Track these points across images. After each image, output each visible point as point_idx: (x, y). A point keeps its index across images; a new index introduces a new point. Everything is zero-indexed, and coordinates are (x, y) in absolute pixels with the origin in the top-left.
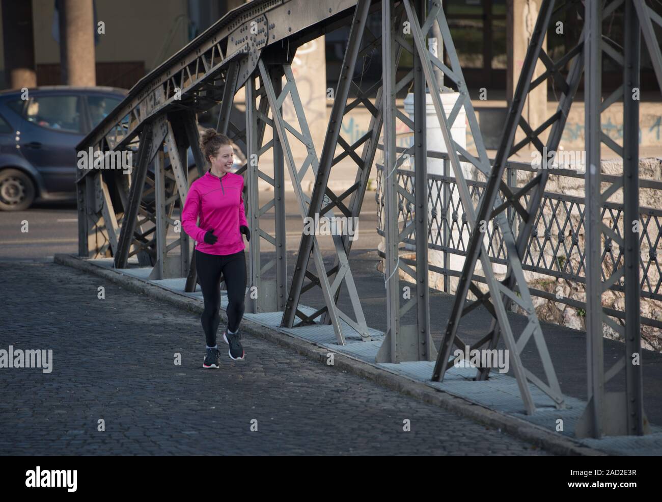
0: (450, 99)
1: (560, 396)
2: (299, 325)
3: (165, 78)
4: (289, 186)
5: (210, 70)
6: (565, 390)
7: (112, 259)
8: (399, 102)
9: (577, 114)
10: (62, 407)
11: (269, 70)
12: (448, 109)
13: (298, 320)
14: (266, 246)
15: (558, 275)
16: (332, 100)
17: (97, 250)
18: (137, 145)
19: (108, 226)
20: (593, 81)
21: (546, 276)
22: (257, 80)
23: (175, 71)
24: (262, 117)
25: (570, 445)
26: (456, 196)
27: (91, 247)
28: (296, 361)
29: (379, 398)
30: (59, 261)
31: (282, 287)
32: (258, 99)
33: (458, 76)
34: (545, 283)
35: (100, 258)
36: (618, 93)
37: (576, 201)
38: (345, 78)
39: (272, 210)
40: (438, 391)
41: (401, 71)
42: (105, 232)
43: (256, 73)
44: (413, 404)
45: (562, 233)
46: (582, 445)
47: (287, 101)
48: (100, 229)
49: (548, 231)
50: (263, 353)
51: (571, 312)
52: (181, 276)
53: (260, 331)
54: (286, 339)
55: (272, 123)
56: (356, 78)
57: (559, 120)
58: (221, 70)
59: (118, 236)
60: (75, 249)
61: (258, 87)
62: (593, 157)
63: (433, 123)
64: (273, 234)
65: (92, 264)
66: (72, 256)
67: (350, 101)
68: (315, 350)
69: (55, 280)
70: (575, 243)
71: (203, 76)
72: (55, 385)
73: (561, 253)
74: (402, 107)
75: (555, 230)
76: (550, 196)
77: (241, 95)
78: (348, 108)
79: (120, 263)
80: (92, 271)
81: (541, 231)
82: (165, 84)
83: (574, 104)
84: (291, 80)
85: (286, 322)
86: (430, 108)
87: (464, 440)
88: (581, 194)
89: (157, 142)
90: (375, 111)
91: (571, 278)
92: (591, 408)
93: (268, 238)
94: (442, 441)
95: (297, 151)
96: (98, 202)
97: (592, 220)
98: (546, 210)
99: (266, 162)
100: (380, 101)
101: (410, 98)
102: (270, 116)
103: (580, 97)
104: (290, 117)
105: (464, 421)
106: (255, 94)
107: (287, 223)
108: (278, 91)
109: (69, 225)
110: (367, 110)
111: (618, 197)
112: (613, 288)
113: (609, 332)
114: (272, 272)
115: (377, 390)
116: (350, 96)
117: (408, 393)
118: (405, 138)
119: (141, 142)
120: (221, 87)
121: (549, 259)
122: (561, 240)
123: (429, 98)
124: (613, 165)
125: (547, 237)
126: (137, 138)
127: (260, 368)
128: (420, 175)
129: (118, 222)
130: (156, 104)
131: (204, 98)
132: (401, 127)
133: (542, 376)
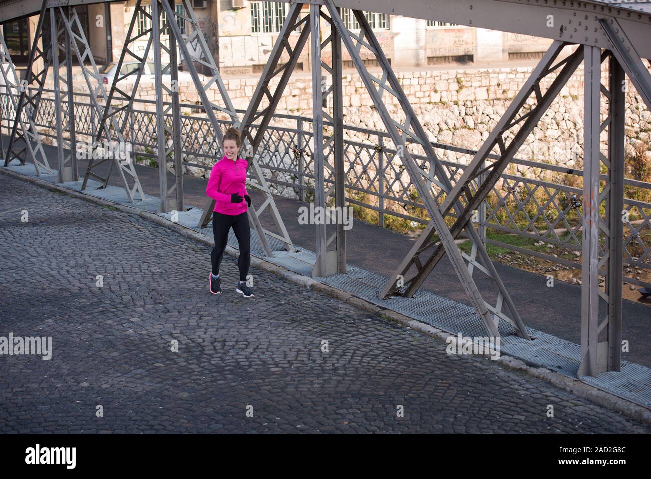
0: (6, 65)
1: (50, 170)
6: (51, 167)
9: (50, 70)
12: (5, 69)
15: (49, 127)
20: (56, 59)
21: (45, 128)
25: (53, 186)
33: (8, 57)
34: (45, 131)
36: (64, 62)
37: (52, 100)
40: (6, 170)
45: (49, 112)
46: (57, 186)
49: (44, 112)
51: (54, 140)
57: (44, 72)
62: (56, 84)
70: (54, 115)
73: (49, 120)
75: (46, 111)
76: (44, 99)
81: (42, 112)
83: (49, 67)
87: (16, 186)
88: (54, 98)
91: (53, 128)
92: (60, 173)
94: (8, 187)
97: (58, 109)
98: (44, 104)
103: (51, 64)
105: (15, 180)
111: (66, 99)
112: (66, 130)
113: (67, 147)
121: (45, 121)
122: (49, 115)
124: (64, 87)
125: (44, 114)
133: (43, 162)
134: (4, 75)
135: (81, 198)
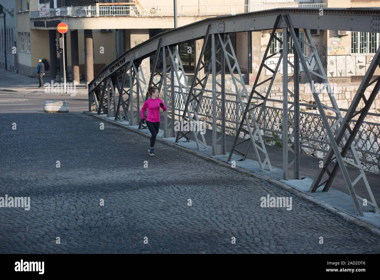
0: (180, 73)
1: (206, 146)
2: (143, 129)
3: (110, 68)
4: (140, 94)
5: (121, 65)
6: (207, 144)
7: (97, 112)
8: (167, 74)
9: (210, 77)
11: (135, 65)
12: (179, 75)
13: (142, 127)
14: (135, 109)
15: (207, 116)
16: (151, 73)
17: (93, 110)
18: (103, 84)
19: (96, 104)
20: (214, 69)
21: (204, 117)
22: (132, 68)
23: (112, 66)
24: (133, 77)
25: (208, 157)
26: (182, 97)
27: (92, 109)
28: (142, 137)
29: (162, 146)
30: (84, 113)
31: (139, 119)
32: (133, 73)
33: (182, 67)
34: (204, 118)
35: (94, 112)
36: (220, 72)
37: (210, 98)
38: (154, 68)
39: (136, 100)
40: (177, 145)
41: (168, 66)
42: (95, 106)
43: (132, 66)
44: (171, 148)
45: (207, 106)
46: (211, 157)
47: (140, 73)
48: (94, 105)
49: (204, 105)
50: (134, 136)
51: (210, 125)
52: (114, 117)
53: (133, 130)
54: (139, 132)
55: (136, 79)
56: (157, 68)
57: (206, 78)
58: (124, 65)
59: (98, 107)
60: (88, 110)
61: (133, 70)
62: (214, 87)
63: (175, 79)
64: (136, 106)
65: (92, 114)
66: (87, 112)
67: (155, 73)
68: (147, 135)
69: (83, 118)
70: (210, 108)
71: (119, 67)
72: (83, 143)
73: (207, 111)
74: (168, 75)
75: (206, 105)
76: (204, 97)
77: (128, 72)
78: (155, 75)
79: (99, 113)
80: (92, 115)
81: (202, 105)
82: (110, 69)
83: (209, 74)
84: (141, 68)
85: (140, 128)
86: (175, 75)
87: (183, 156)
88: (211, 96)
89: (108, 83)
90: (162, 76)
91: (210, 117)
92: (213, 148)
93: (135, 107)
94: (177, 157)
95: (142, 85)
96: (94, 98)
97: (214, 103)
98: (204, 100)
99: (135, 88)
100: (163, 73)
101: (170, 73)
102: (136, 77)
103: (211, 72)
104: (140, 77)
105: (183, 152)
106: (132, 71)
107: (140, 103)
108: (138, 71)
109: (86, 104)
110: (159, 76)
111: (220, 97)
112: (219, 119)
113: (218, 130)
114: (136, 116)
115: (162, 145)
116: (155, 72)
117: (169, 145)
118: (169, 82)
119: (104, 83)
120: (123, 70)
121: (204, 112)
122: (207, 108)
123: (175, 73)
124: (219, 89)
125: (204, 107)
126: (103, 82)
127: (133, 139)
128: (173, 92)
129: (98, 103)
130: (108, 74)
131: (119, 72)
132: (168, 80)
133: (202, 141)
134: (179, 79)
135: (227, 167)
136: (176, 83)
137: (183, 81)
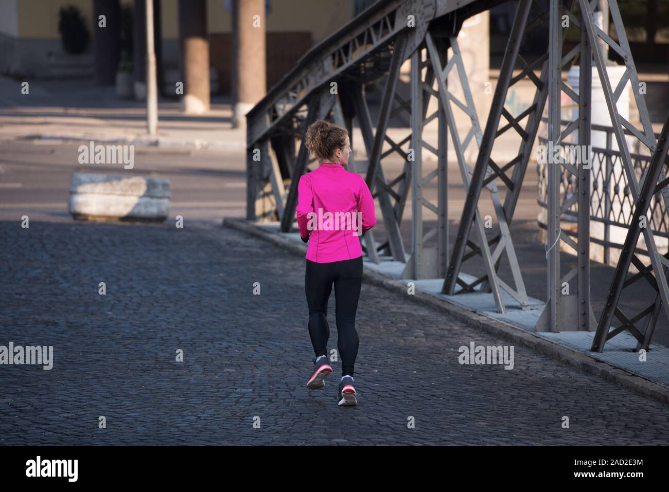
0: (616, 73)
2: (459, 293)
3: (334, 49)
4: (452, 156)
5: (377, 42)
7: (278, 224)
8: (564, 75)
10: (231, 366)
11: (436, 42)
12: (614, 84)
13: (458, 287)
14: (429, 215)
16: (497, 73)
17: (264, 215)
18: (305, 114)
19: (275, 191)
22: (424, 52)
23: (343, 43)
24: (427, 88)
26: (618, 168)
27: (259, 211)
28: (456, 328)
29: (539, 366)
30: (228, 225)
31: (444, 254)
32: (424, 71)
33: (624, 50)
35: (266, 223)
38: (511, 51)
39: (436, 179)
40: (598, 361)
41: (568, 45)
42: (272, 198)
43: (423, 45)
44: (573, 374)
47: (453, 75)
48: (267, 195)
50: (424, 318)
53: (422, 297)
54: (447, 306)
55: (437, 94)
56: (522, 51)
58: (389, 42)
59: (284, 202)
60: (242, 213)
61: (424, 59)
63: (598, 96)
64: (435, 203)
65: (259, 228)
66: (241, 220)
67: (516, 74)
68: (475, 317)
69: (224, 243)
71: (371, 48)
72: (225, 344)
74: (565, 80)
77: (406, 67)
78: (514, 81)
79: (286, 228)
80: (258, 235)
82: (334, 55)
84: (457, 52)
85: (447, 289)
86: (596, 81)
87: (624, 410)
89: (324, 111)
90: (541, 85)
93: (430, 207)
94: (601, 411)
95: (461, 121)
96: (266, 169)
99: (430, 133)
100: (546, 75)
101: (575, 71)
102: (435, 87)
104: (455, 89)
105: (623, 392)
106: (421, 65)
107: (450, 193)
108: (444, 62)
109: (236, 190)
110: (531, 83)
114: (432, 240)
115: (537, 359)
116: (516, 68)
117: (568, 363)
118: (569, 112)
119: (309, 110)
120: (388, 59)
123: (595, 71)
126: (305, 107)
127: (421, 333)
129: (285, 187)
130: (325, 73)
131: (371, 69)
132: (565, 99)
134: (611, 99)
136: (600, 114)
137: (626, 106)
